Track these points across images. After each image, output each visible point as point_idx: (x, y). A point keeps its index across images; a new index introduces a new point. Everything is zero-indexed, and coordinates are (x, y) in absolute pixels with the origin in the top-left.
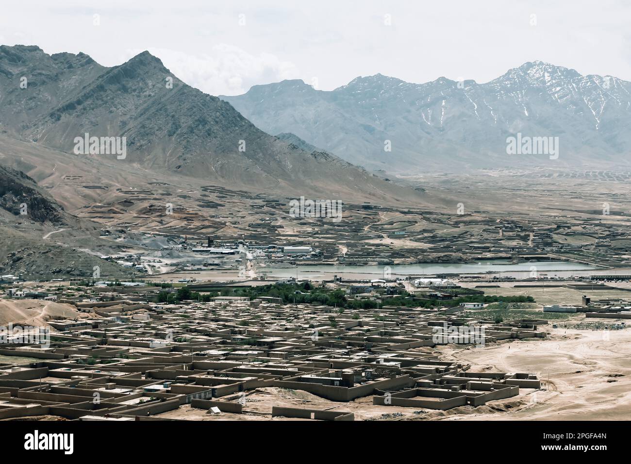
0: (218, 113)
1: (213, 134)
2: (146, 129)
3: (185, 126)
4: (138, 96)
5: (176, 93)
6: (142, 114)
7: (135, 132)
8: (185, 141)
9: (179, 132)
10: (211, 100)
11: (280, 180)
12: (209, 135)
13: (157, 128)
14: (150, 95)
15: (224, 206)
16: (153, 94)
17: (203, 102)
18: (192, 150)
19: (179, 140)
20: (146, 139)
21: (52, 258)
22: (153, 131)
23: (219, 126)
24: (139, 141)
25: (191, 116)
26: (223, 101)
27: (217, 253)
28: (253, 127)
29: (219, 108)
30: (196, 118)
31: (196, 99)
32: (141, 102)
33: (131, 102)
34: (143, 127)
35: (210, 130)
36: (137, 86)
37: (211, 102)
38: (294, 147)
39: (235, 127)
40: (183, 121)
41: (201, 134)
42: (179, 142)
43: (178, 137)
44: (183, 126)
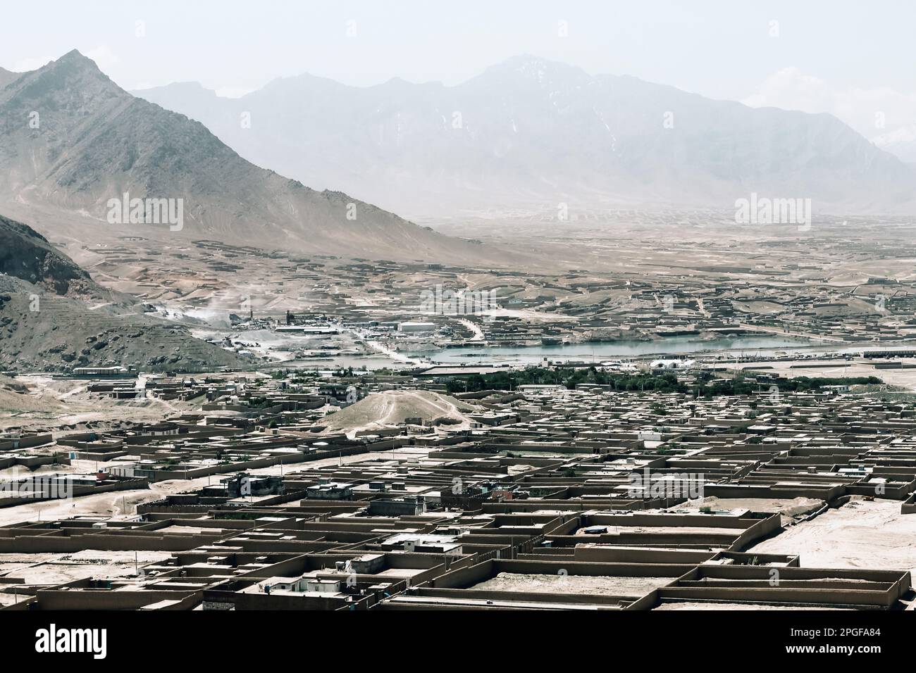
0: (187, 138)
1: (185, 167)
2: (89, 161)
3: (145, 157)
4: (71, 114)
5: (126, 110)
6: (79, 140)
7: (75, 165)
8: (148, 177)
9: (137, 163)
10: (176, 120)
11: (286, 231)
12: (180, 168)
13: (104, 160)
14: (86, 113)
15: (243, 268)
16: (91, 111)
17: (165, 122)
18: (160, 190)
19: (138, 176)
20: (91, 174)
21: (148, 343)
22: (99, 163)
23: (190, 155)
24: (82, 178)
25: (151, 142)
26: (193, 120)
27: (314, 333)
28: (236, 158)
29: (189, 131)
30: (160, 145)
31: (155, 118)
32: (75, 122)
33: (61, 123)
34: (86, 157)
35: (179, 162)
36: (67, 100)
37: (176, 122)
38: (297, 185)
39: (212, 157)
40: (140, 149)
41: (168, 167)
42: (140, 179)
43: (136, 171)
44: (142, 155)
